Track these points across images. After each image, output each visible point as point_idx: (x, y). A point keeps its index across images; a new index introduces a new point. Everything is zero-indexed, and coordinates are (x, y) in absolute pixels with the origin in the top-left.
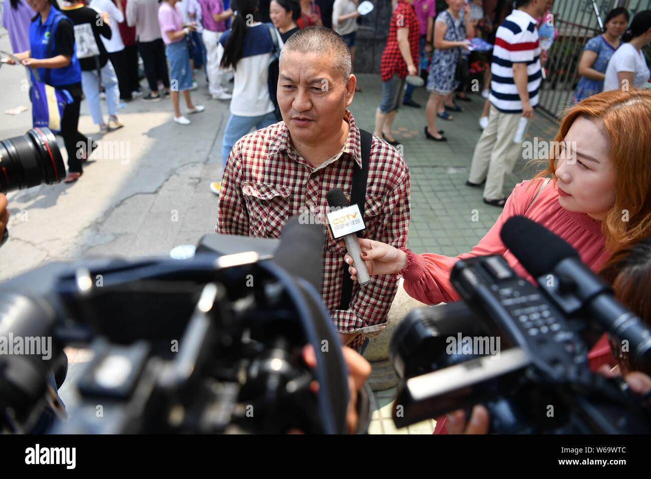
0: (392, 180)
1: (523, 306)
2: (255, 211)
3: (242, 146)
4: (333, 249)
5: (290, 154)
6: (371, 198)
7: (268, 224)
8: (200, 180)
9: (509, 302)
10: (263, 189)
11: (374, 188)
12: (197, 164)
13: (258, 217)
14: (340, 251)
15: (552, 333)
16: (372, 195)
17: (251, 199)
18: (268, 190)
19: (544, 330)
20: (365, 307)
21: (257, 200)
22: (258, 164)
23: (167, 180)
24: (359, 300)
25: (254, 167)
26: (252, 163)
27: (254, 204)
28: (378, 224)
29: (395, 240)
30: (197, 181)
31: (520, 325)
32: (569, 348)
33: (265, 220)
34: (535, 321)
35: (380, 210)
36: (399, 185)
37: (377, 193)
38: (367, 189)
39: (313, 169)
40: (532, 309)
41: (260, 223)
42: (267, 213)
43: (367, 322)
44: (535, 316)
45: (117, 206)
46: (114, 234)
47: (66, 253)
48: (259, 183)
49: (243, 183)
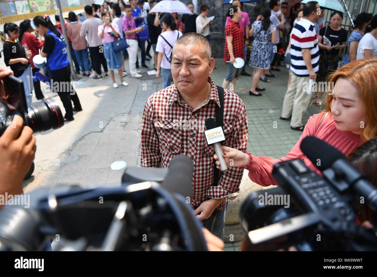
0: (237, 112)
1: (314, 188)
2: (163, 135)
3: (152, 100)
4: (208, 153)
5: (180, 103)
6: (227, 123)
7: (170, 142)
8: (126, 123)
9: (306, 186)
10: (166, 123)
11: (228, 117)
12: (125, 114)
13: (165, 139)
14: (212, 153)
15: (332, 203)
16: (227, 121)
17: (160, 129)
18: (169, 123)
19: (328, 201)
20: (228, 184)
21: (163, 129)
22: (162, 109)
23: (108, 124)
24: (224, 180)
25: (160, 111)
26: (158, 109)
27: (161, 131)
28: (231, 137)
29: (241, 145)
30: (125, 124)
31: (313, 199)
32: (343, 212)
33: (169, 140)
34: (322, 196)
35: (232, 129)
36: (241, 115)
37: (229, 120)
38: (224, 118)
39: (193, 109)
40: (320, 189)
41: (166, 142)
42: (170, 136)
43: (229, 192)
44: (322, 194)
45: (80, 140)
46: (79, 156)
47: (52, 168)
48: (163, 119)
49: (154, 120)
